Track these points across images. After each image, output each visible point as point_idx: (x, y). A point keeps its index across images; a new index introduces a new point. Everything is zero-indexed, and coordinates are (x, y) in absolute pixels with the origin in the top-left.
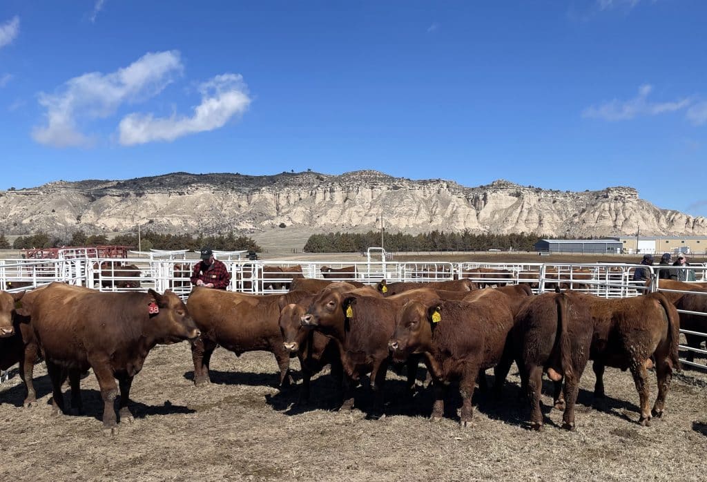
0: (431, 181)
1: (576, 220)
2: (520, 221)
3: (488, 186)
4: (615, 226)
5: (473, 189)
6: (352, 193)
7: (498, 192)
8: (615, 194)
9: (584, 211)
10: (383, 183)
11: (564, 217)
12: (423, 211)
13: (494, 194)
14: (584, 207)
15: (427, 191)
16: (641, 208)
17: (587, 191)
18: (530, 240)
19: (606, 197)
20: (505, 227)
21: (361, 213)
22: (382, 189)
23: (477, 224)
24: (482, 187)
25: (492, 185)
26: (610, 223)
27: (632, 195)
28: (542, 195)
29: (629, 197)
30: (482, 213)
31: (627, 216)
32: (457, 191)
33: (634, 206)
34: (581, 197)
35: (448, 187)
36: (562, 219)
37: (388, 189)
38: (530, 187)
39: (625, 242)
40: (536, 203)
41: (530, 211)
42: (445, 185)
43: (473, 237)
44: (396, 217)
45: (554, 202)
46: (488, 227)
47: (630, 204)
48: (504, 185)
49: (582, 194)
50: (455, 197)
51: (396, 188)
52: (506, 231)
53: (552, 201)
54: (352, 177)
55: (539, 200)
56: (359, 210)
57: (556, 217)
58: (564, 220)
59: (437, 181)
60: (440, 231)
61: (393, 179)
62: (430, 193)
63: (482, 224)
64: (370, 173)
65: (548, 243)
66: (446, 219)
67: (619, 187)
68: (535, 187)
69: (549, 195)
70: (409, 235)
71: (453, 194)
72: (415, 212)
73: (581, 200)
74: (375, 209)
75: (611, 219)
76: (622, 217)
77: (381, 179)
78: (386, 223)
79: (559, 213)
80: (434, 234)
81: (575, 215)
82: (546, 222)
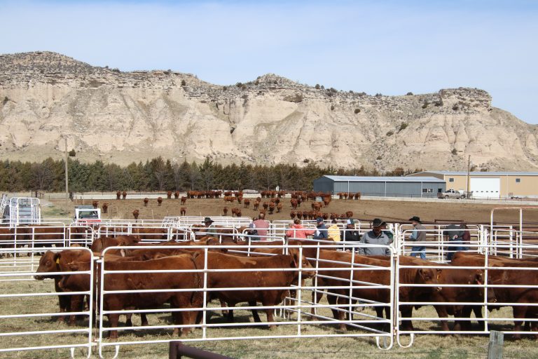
0: (156, 74)
1: (391, 141)
2: (301, 142)
3: (250, 83)
4: (454, 152)
5: (225, 88)
6: (16, 90)
7: (266, 95)
8: (454, 99)
9: (404, 126)
10: (72, 76)
11: (373, 136)
12: (141, 124)
13: (259, 98)
14: (405, 121)
15: (149, 91)
16: (495, 122)
17: (410, 94)
18: (307, 175)
19: (439, 104)
20: (277, 151)
21: (32, 125)
22: (69, 86)
23: (232, 146)
24: (239, 85)
25: (257, 83)
26: (444, 146)
27: (481, 101)
28: (337, 100)
29: (477, 105)
30: (240, 128)
31: (473, 135)
32: (199, 91)
33: (483, 120)
34: (400, 104)
35: (183, 83)
36: (369, 139)
37: (82, 85)
38: (317, 87)
39: (451, 180)
40: (327, 112)
41: (318, 124)
42: (178, 81)
43: (218, 169)
44: (96, 133)
45: (357, 111)
46: (250, 151)
47: (478, 117)
48: (275, 83)
49: (401, 100)
50: (194, 101)
51: (94, 83)
52: (278, 158)
53: (353, 109)
54: (15, 62)
55: (332, 108)
56: (28, 119)
57: (359, 136)
58: (373, 140)
59: (166, 73)
60: (165, 160)
61: (90, 69)
62: (154, 93)
63: (241, 147)
64: (50, 56)
65: (333, 182)
66: (179, 136)
67: (460, 89)
68: (326, 88)
69: (349, 101)
70: (113, 165)
71: (192, 95)
72: (127, 125)
73: (400, 108)
74: (59, 119)
75: (447, 139)
76: (464, 136)
77: (69, 69)
78: (79, 142)
79: (364, 130)
80: (156, 163)
81: (390, 134)
82: (344, 144)
